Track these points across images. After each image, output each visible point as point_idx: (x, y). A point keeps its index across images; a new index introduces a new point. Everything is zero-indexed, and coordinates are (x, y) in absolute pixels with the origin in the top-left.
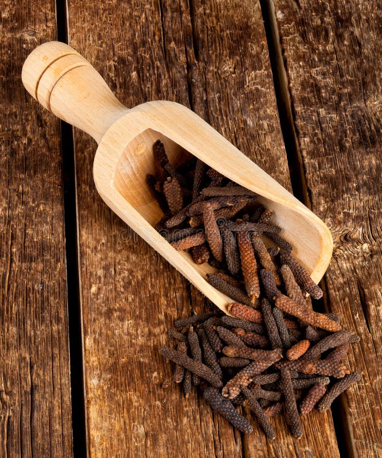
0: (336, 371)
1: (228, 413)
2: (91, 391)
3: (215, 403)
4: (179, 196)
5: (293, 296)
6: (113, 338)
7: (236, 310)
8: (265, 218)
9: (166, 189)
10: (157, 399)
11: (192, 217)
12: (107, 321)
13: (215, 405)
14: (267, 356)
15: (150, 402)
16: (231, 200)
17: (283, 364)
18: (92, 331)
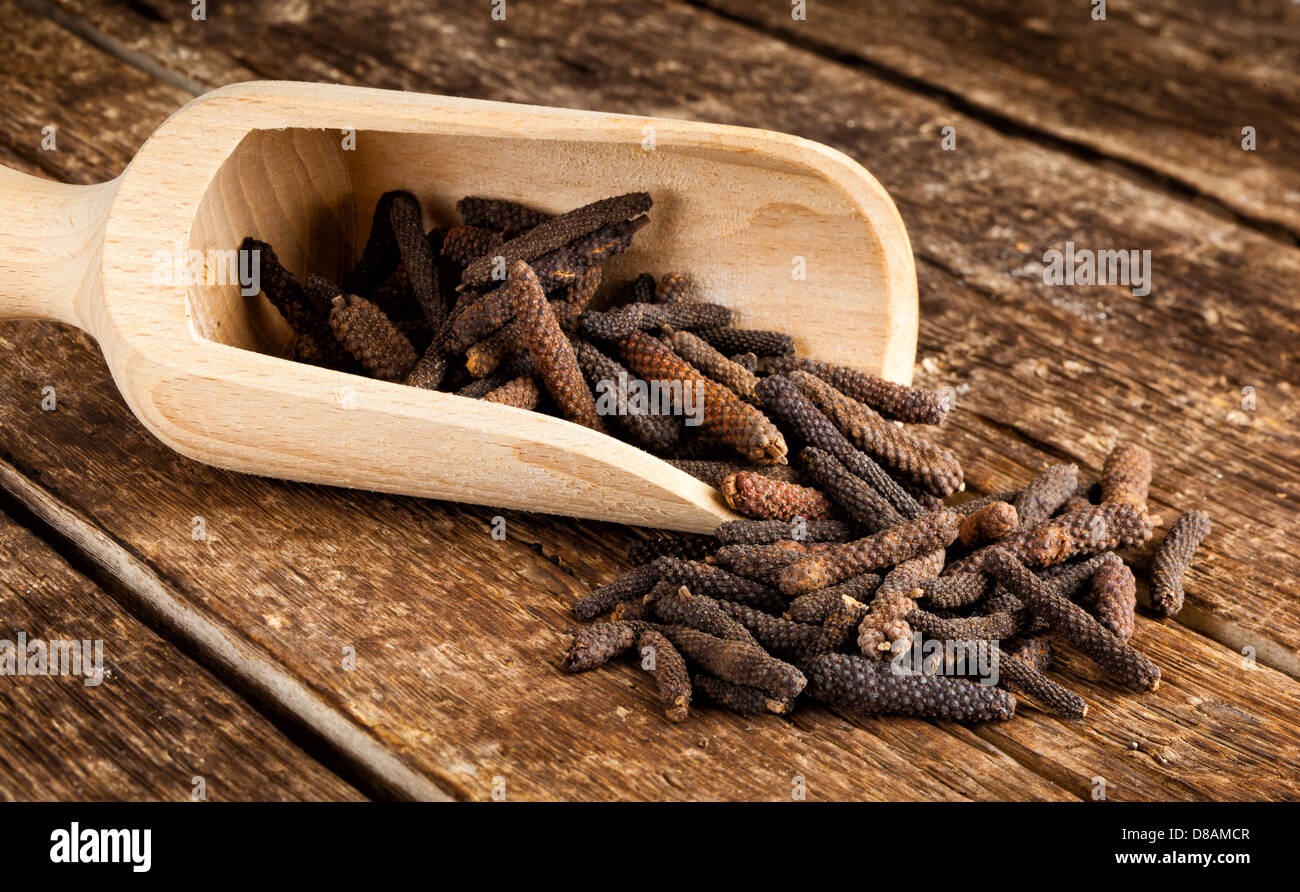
0: (1129, 522)
1: (918, 694)
2: (471, 787)
3: (861, 690)
4: (392, 331)
5: (862, 430)
6: (425, 685)
7: (754, 483)
8: (675, 295)
9: (346, 326)
10: (683, 749)
11: (470, 346)
12: (379, 661)
13: (866, 693)
14: (932, 526)
15: (664, 757)
16: (565, 259)
17: (972, 561)
18: (353, 691)
